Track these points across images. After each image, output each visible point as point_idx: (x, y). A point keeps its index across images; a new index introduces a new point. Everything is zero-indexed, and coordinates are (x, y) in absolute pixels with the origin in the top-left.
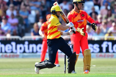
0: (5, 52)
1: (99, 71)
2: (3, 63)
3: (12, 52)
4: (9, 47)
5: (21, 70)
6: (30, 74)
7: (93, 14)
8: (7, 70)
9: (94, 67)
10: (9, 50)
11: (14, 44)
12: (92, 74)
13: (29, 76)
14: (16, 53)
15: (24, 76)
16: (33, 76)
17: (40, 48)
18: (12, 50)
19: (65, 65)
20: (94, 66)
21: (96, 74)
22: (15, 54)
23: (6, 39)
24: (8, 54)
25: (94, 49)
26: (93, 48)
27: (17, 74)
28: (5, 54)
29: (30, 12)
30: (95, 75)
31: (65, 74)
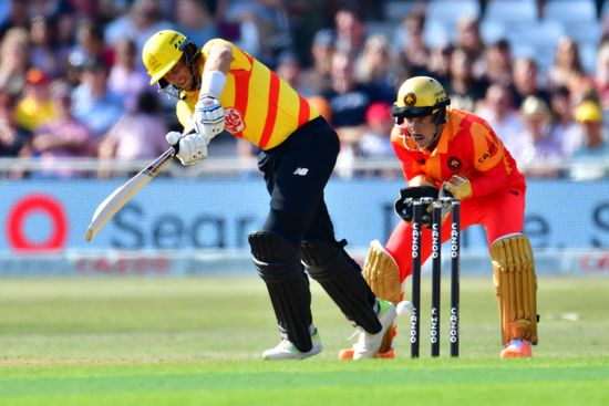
1: (595, 343)
2: (84, 303)
5: (181, 338)
6: (227, 362)
8: (106, 339)
9: (568, 321)
12: (556, 358)
15: (199, 371)
19: (418, 315)
20: (573, 317)
21: (580, 359)
27: (162, 360)
30: (577, 364)
31: (416, 360)
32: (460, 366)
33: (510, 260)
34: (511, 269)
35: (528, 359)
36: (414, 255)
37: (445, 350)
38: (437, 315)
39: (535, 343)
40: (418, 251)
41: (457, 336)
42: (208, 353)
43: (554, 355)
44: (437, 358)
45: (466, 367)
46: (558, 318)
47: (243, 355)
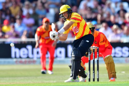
0: (20, 57)
2: (17, 70)
3: (28, 57)
4: (24, 52)
5: (38, 78)
6: (48, 83)
7: (122, 12)
8: (22, 78)
9: (123, 73)
10: (24, 55)
11: (30, 47)
12: (120, 82)
13: (48, 85)
14: (33, 58)
15: (42, 85)
16: (52, 85)
17: (60, 52)
18: (28, 54)
19: (90, 72)
21: (125, 82)
22: (32, 60)
23: (21, 42)
24: (23, 60)
25: (123, 53)
26: (121, 51)
27: (34, 83)
28: (19, 60)
29: (48, 11)
30: (125, 83)
31: (90, 82)
32: (99, 83)
33: (109, 61)
34: (109, 63)
35: (114, 82)
36: (89, 59)
37: (96, 80)
38: (94, 72)
39: (116, 78)
40: (90, 58)
41: (98, 77)
42: (44, 81)
43: (120, 81)
44: (94, 82)
45: (100, 84)
46: (120, 73)
47: (52, 81)
